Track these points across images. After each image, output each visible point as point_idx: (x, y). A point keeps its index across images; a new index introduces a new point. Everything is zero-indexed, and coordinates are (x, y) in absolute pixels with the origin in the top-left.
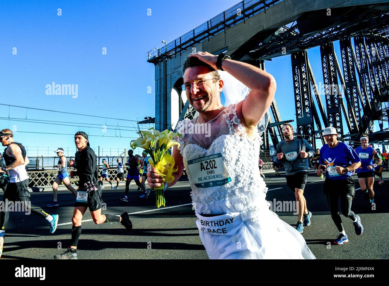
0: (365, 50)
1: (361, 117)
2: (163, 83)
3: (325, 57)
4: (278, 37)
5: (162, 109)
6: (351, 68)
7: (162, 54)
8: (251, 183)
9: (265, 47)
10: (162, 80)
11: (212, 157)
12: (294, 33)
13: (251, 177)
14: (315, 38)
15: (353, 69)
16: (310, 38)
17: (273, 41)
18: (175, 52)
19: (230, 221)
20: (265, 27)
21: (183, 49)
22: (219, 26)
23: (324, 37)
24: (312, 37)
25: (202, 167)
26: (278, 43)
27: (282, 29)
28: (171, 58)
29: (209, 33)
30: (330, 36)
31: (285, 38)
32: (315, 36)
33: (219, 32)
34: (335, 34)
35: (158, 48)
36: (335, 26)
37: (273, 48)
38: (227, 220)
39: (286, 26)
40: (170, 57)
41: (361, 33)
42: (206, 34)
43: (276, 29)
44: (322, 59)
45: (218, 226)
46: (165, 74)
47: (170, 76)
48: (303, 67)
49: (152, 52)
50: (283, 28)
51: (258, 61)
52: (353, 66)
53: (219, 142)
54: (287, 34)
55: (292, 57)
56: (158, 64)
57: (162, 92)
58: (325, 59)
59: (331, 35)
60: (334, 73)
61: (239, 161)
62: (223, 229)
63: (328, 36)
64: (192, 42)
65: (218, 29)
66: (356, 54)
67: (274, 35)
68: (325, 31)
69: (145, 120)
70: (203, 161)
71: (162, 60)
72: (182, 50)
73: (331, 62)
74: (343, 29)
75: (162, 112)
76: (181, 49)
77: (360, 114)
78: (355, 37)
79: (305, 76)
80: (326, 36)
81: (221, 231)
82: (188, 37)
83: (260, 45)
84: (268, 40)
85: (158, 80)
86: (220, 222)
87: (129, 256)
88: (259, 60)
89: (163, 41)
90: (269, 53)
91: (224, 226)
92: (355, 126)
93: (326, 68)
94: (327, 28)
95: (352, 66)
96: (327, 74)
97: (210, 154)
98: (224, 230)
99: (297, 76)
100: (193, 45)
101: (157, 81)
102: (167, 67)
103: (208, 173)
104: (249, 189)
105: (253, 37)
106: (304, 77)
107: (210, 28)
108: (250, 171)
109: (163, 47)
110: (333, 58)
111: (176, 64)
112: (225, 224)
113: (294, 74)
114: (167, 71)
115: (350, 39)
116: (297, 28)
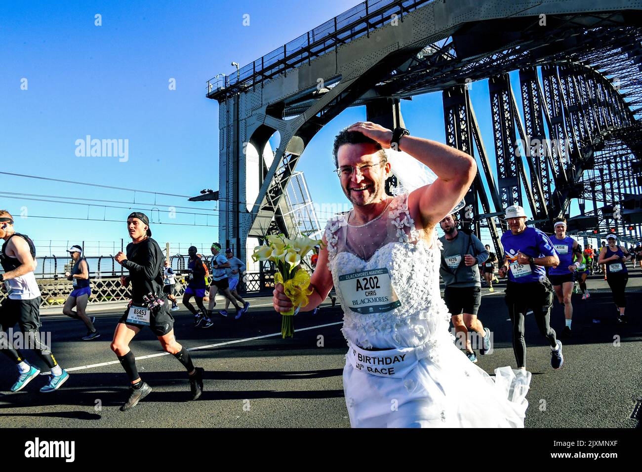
0: (558, 86)
1: (551, 193)
2: (232, 133)
3: (496, 95)
4: (422, 63)
5: (231, 177)
6: (536, 115)
7: (230, 85)
8: (427, 308)
9: (402, 78)
10: (232, 128)
11: (374, 272)
12: (448, 56)
13: (428, 300)
14: (480, 65)
15: (540, 117)
16: (472, 65)
17: (414, 68)
18: (254, 81)
19: (400, 359)
20: (402, 45)
21: (266, 77)
22: (327, 41)
23: (495, 63)
24: (476, 64)
25: (359, 286)
26: (421, 72)
27: (428, 50)
28: (246, 92)
29: (309, 52)
30: (504, 63)
31: (433, 64)
32: (482, 62)
33: (327, 51)
34: (513, 59)
35: (224, 75)
36: (513, 47)
37: (414, 79)
38: (396, 357)
39: (435, 44)
40: (245, 90)
41: (552, 59)
42: (306, 54)
43: (419, 49)
44: (492, 100)
45: (383, 364)
46: (236, 118)
47: (244, 121)
48: (462, 112)
49: (215, 81)
50: (430, 48)
51: (390, 100)
52: (540, 112)
53: (384, 253)
54: (437, 57)
55: (445, 95)
56: (224, 101)
57: (231, 149)
58: (496, 100)
59: (506, 61)
60: (510, 123)
61: (412, 279)
62: (389, 369)
63: (502, 62)
64: (282, 66)
65: (324, 45)
66: (545, 92)
67: (416, 59)
68: (497, 54)
69: (201, 194)
70: (361, 277)
71: (232, 95)
72: (265, 79)
73: (506, 104)
74: (525, 53)
75: (231, 181)
76: (263, 77)
77: (549, 189)
78: (543, 66)
79: (465, 125)
80: (498, 62)
81: (387, 371)
82: (276, 58)
83: (393, 73)
84: (405, 66)
85: (225, 127)
86: (386, 359)
87: (171, 422)
88: (392, 98)
89: (234, 63)
90: (408, 87)
91: (392, 364)
92: (541, 207)
93: (498, 115)
94: (500, 50)
95: (538, 111)
96: (499, 123)
97: (371, 269)
98: (391, 370)
99: (451, 126)
100: (284, 72)
101: (222, 130)
102: (240, 106)
103: (367, 294)
104: (425, 317)
105: (382, 60)
106: (463, 127)
107: (311, 43)
108: (426, 292)
109: (233, 74)
110: (508, 98)
111: (255, 103)
112: (392, 362)
113: (447, 122)
114: (240, 113)
115: (535, 68)
116: (452, 48)
